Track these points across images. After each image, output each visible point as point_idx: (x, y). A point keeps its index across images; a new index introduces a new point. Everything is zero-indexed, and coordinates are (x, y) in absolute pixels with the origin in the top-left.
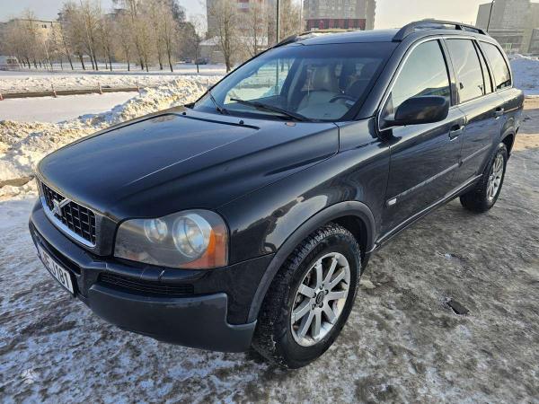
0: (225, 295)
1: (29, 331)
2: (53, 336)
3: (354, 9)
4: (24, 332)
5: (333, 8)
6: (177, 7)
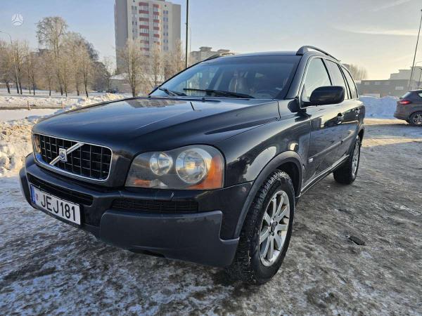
0: (221, 212)
1: (12, 277)
2: (36, 280)
4: (7, 278)
6: (92, 50)
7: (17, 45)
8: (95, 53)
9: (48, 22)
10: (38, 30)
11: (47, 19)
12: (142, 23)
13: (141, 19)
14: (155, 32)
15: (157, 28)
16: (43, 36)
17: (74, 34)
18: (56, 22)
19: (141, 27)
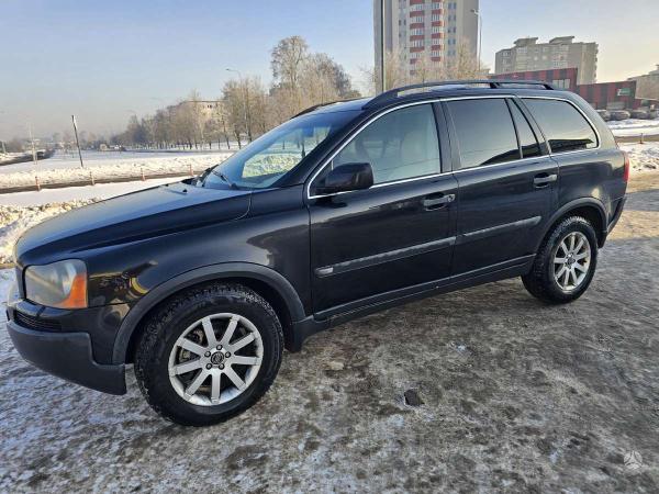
0: (87, 335)
1: (14, 373)
2: (28, 380)
3: (565, 56)
4: (12, 373)
5: (536, 59)
6: (341, 75)
7: (247, 83)
8: (345, 78)
9: (284, 46)
10: (272, 59)
11: (283, 42)
12: (414, 20)
13: (412, 14)
14: (434, 30)
15: (437, 24)
16: (278, 66)
17: (318, 56)
18: (293, 44)
19: (412, 26)
